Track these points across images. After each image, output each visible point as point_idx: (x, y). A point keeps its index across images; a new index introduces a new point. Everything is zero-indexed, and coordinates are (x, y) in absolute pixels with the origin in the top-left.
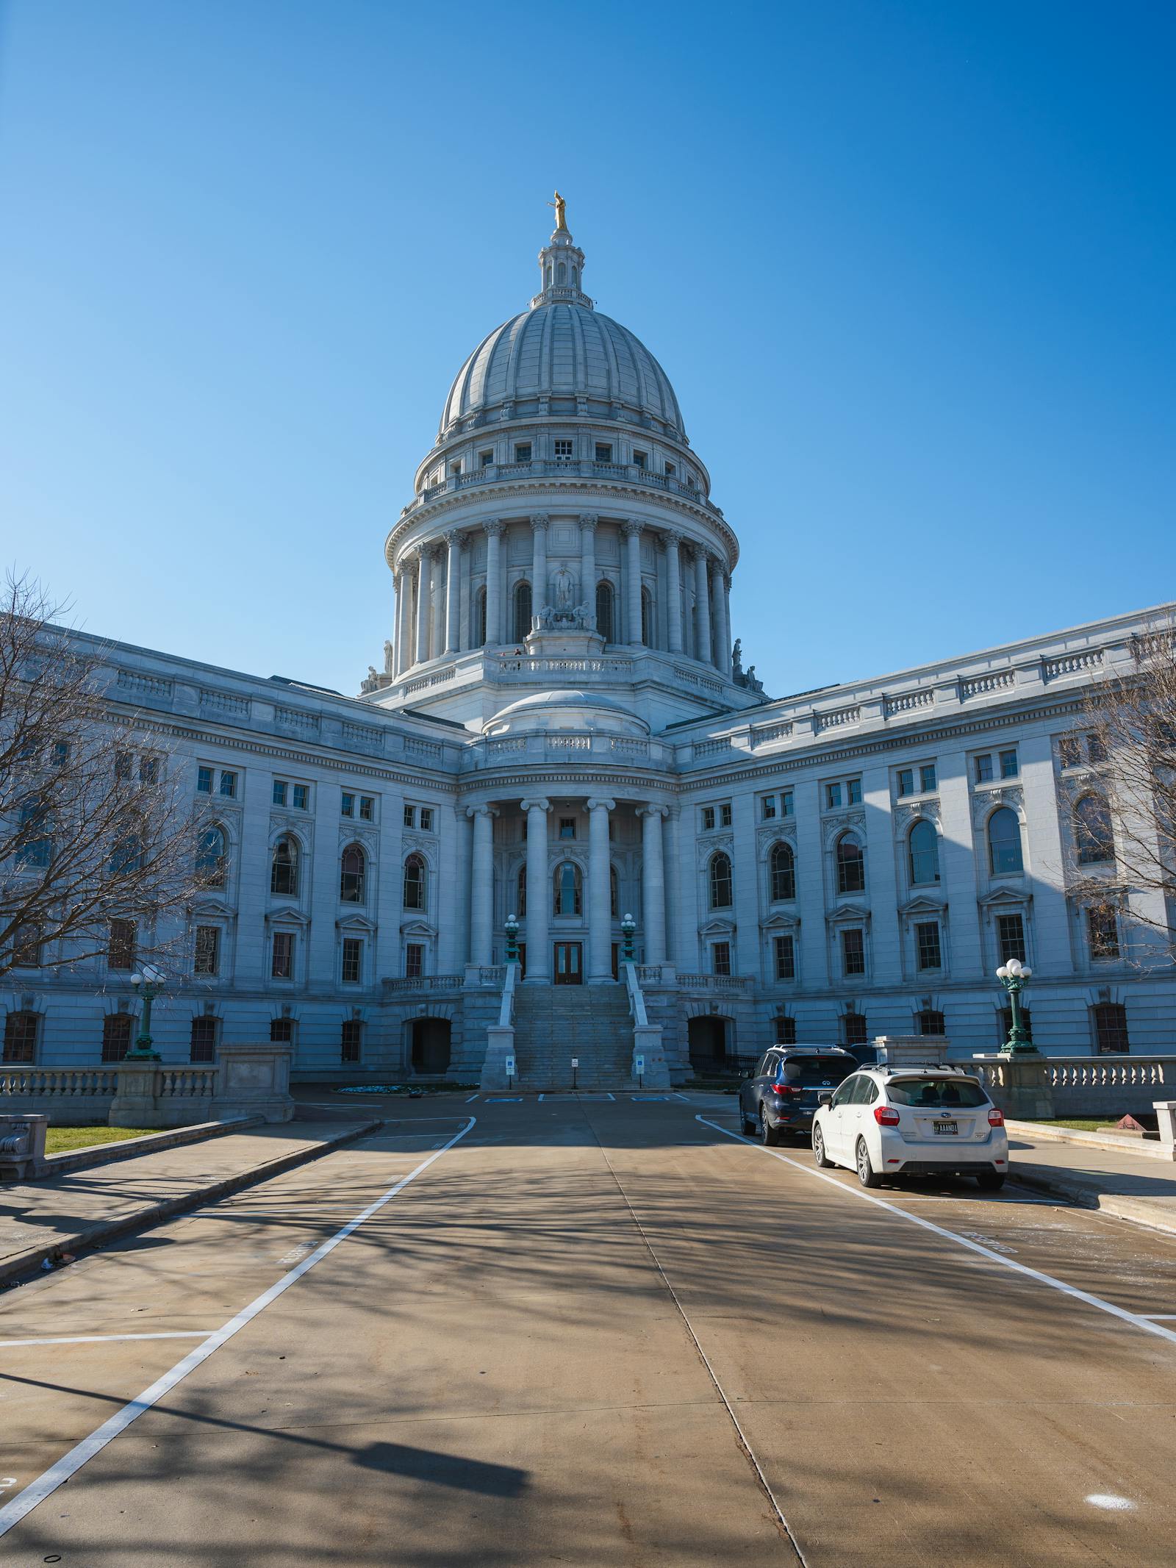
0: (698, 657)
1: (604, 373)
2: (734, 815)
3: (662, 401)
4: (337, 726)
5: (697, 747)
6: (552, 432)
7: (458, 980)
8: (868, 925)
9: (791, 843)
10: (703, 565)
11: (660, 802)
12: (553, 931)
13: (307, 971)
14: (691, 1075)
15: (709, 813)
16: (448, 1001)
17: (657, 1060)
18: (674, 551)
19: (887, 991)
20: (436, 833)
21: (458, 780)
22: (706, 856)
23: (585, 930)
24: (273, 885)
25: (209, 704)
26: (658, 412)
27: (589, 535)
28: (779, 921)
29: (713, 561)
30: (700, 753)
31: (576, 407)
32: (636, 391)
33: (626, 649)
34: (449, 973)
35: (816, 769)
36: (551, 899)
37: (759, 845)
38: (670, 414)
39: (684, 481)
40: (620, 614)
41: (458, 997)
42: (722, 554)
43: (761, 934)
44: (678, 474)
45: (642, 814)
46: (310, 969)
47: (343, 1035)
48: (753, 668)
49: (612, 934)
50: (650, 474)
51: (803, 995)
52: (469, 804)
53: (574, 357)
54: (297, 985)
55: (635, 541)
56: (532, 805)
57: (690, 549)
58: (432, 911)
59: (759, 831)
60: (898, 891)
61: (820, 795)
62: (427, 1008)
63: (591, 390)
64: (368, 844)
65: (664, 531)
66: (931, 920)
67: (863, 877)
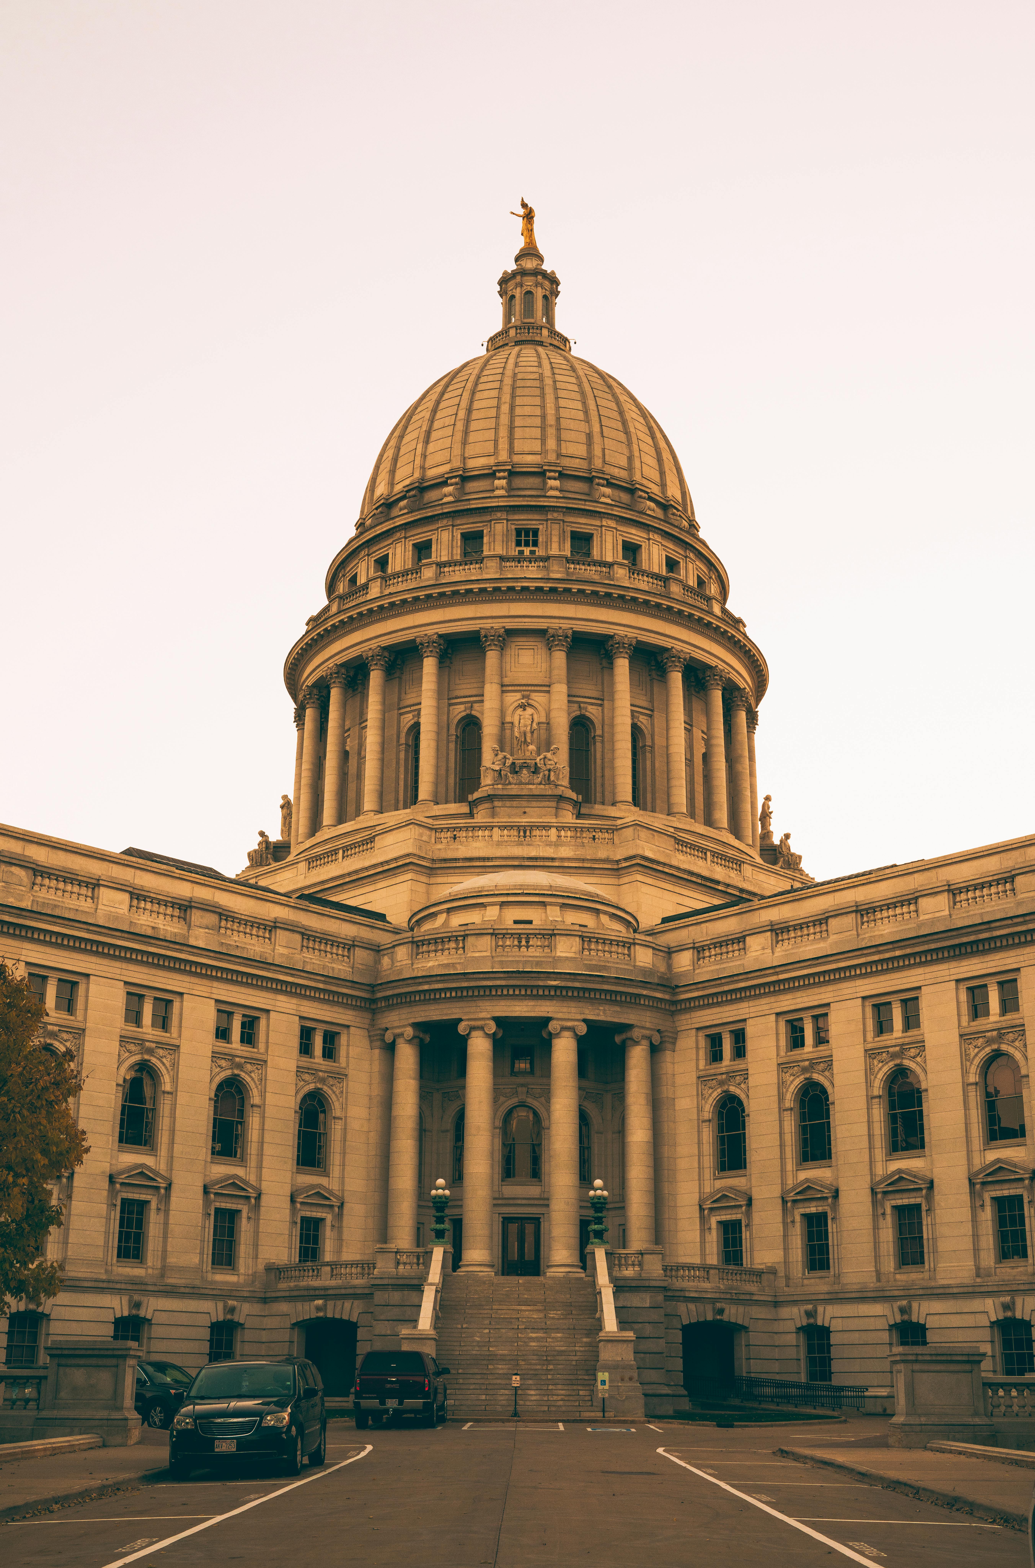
0: (709, 821)
1: (583, 438)
2: (750, 1045)
3: (662, 473)
4: (212, 919)
5: (699, 950)
6: (510, 517)
7: (366, 1266)
8: (929, 1198)
9: (826, 1084)
10: (717, 696)
11: (648, 1025)
12: (500, 1202)
13: (165, 1251)
14: (686, 1405)
15: (715, 1041)
16: (355, 1296)
17: (627, 1378)
18: (676, 679)
19: (955, 1290)
20: (343, 1065)
21: (373, 992)
22: (711, 1100)
23: (545, 1202)
24: (121, 1134)
25: (44, 889)
26: (655, 489)
27: (560, 658)
28: (810, 1192)
29: (731, 693)
30: (704, 958)
31: (545, 483)
32: (626, 461)
33: (612, 811)
34: (358, 1257)
35: (859, 982)
36: (498, 1156)
37: (781, 1085)
38: (673, 491)
39: (692, 582)
40: (603, 763)
41: (366, 1291)
42: (743, 678)
43: (785, 1209)
44: (683, 572)
45: (624, 1042)
46: (169, 1249)
47: (211, 1341)
48: (787, 836)
49: (581, 1207)
50: (643, 573)
51: (841, 1296)
52: (388, 1026)
53: (543, 417)
54: (150, 1271)
55: (622, 665)
56: (473, 1028)
57: (701, 676)
58: (335, 1171)
59: (783, 1067)
60: (969, 1152)
61: (864, 1018)
62: (325, 1305)
63: (566, 462)
64: (250, 1079)
65: (666, 650)
66: (1013, 1192)
67: (922, 1132)
